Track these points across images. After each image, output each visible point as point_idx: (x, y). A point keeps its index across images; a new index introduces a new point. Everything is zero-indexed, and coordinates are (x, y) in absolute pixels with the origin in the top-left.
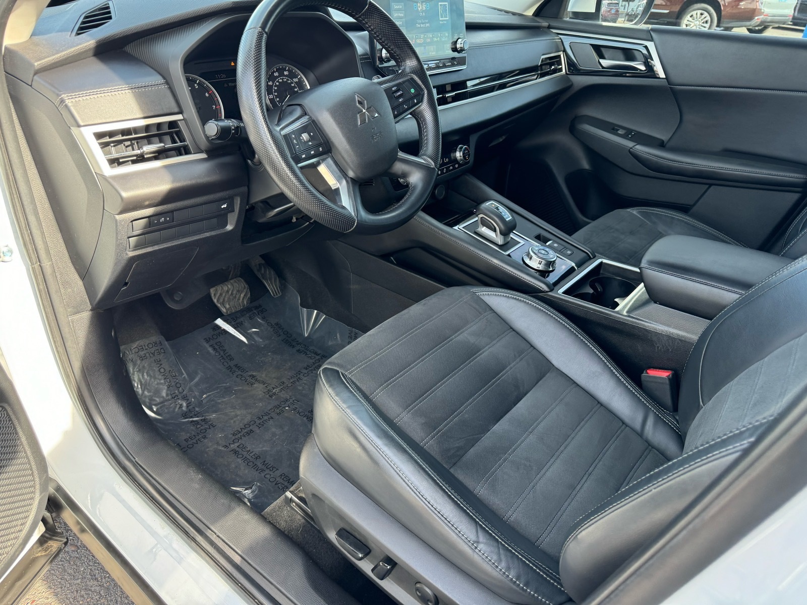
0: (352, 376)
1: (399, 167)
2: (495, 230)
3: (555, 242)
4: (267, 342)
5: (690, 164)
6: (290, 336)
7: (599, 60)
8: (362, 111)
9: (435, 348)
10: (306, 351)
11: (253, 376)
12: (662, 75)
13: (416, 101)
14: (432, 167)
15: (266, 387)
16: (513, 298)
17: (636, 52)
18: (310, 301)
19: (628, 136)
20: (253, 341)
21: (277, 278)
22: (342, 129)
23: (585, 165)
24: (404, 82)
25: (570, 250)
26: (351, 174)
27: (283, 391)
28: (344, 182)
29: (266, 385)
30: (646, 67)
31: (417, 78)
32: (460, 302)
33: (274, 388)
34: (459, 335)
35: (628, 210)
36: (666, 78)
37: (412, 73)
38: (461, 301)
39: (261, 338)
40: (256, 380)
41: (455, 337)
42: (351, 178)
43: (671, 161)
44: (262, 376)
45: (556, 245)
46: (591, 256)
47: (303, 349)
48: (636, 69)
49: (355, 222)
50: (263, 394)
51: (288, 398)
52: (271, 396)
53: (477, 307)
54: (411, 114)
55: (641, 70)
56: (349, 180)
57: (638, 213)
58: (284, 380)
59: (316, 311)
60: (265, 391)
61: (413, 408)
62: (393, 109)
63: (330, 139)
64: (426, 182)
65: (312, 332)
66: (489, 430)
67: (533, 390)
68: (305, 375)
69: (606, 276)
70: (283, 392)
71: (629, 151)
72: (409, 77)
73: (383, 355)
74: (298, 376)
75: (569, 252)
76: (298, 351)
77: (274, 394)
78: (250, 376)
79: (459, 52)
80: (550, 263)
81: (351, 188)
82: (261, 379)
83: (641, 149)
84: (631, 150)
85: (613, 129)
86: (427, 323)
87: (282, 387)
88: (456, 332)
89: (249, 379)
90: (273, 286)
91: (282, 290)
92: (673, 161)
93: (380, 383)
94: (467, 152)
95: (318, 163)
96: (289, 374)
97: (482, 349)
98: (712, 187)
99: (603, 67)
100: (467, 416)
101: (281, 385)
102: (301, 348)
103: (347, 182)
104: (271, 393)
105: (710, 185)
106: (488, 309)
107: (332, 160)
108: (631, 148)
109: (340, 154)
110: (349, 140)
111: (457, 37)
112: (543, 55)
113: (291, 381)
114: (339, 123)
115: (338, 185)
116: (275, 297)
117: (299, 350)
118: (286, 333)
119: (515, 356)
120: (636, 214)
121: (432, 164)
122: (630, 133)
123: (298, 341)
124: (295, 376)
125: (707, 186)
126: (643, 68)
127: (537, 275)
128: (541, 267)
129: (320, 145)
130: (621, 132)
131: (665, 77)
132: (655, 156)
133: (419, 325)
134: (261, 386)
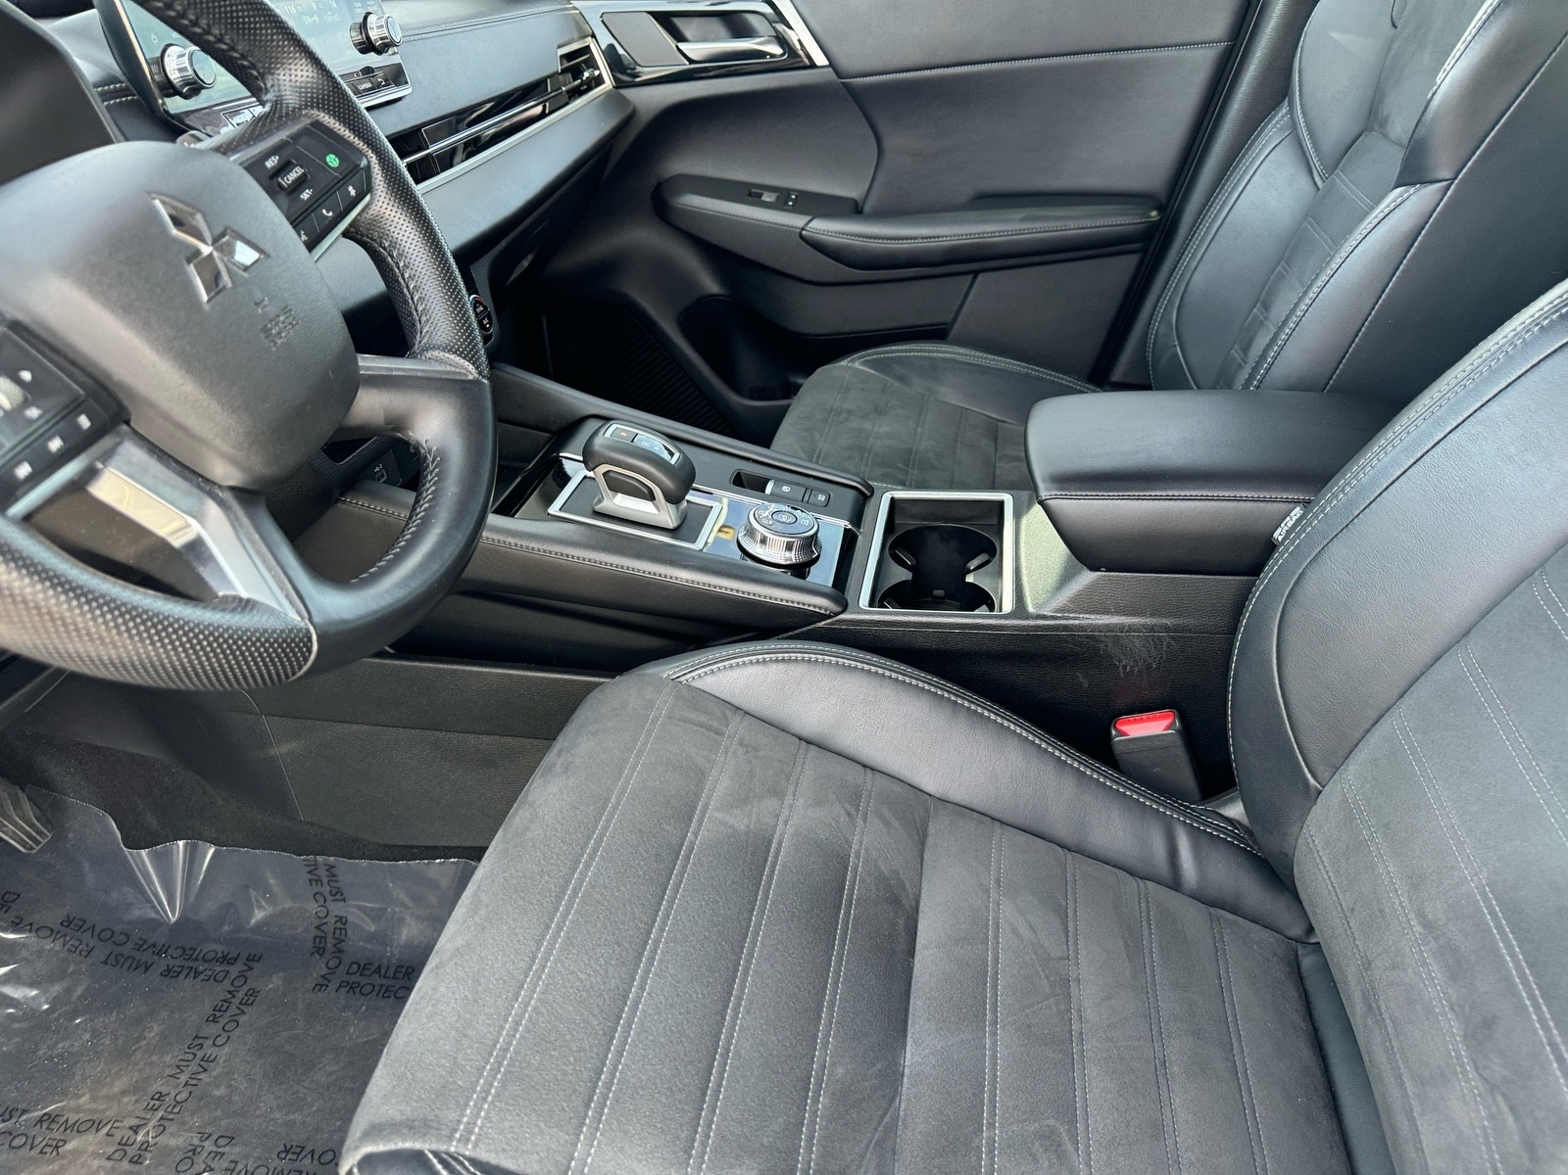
0: (476, 1145)
1: (370, 406)
2: (651, 497)
3: (779, 482)
4: (56, 989)
5: (931, 238)
6: (123, 938)
7: (677, 47)
8: (198, 252)
9: (662, 898)
10: (191, 964)
11: (50, 1119)
12: (820, 59)
13: (352, 192)
14: (471, 377)
15: (108, 1135)
16: (777, 661)
17: (751, 18)
18: (152, 821)
19: (786, 203)
20: (11, 1007)
21: (20, 792)
22: (144, 327)
23: (711, 286)
24: (295, 137)
25: (823, 492)
26: (225, 473)
27: (167, 1123)
28: (213, 509)
29: (105, 1130)
30: (782, 47)
31: (332, 121)
32: (654, 723)
33: (135, 1130)
34: (700, 822)
35: (844, 363)
36: (831, 65)
37: (312, 107)
38: (656, 719)
39: (32, 985)
40: (68, 1127)
41: (696, 835)
42: (232, 489)
43: (891, 239)
44: (82, 1103)
45: (786, 489)
46: (866, 492)
47: (178, 962)
48: (762, 54)
49: (310, 639)
50: (109, 1164)
51: (196, 1141)
52: (137, 1160)
53: (703, 718)
54: (346, 234)
55: (773, 56)
56: (227, 496)
57: (865, 363)
58: (158, 1086)
59: (181, 843)
60: (110, 1150)
61: (704, 1145)
62: (296, 223)
63: (108, 376)
64: (471, 427)
65: (191, 900)
66: (903, 1075)
67: (924, 885)
68: (219, 1041)
69: (912, 527)
70: (172, 1128)
71: (801, 237)
72: (305, 122)
73: (535, 1009)
74: (200, 1055)
75: (822, 498)
76: (168, 973)
77: (145, 1147)
78: (41, 1120)
79: (379, 51)
80: (810, 543)
81: (245, 521)
82: (82, 1116)
83: (825, 228)
84: (804, 232)
85: (750, 194)
86: (605, 828)
87: (160, 1114)
88: (690, 819)
89: (42, 1137)
90: (15, 824)
91: (47, 823)
92: (895, 239)
93: (575, 1121)
94: (481, 308)
95: (91, 474)
96: (168, 1058)
97: (772, 835)
98: (980, 277)
99: (691, 61)
100: (840, 1070)
101: (155, 1109)
102: (172, 963)
103: (221, 503)
104: (132, 1151)
105: (976, 273)
106: (729, 714)
107: (138, 445)
108: (803, 229)
109: (168, 419)
110: (190, 361)
111: (363, 13)
112: (560, 47)
113: (183, 1078)
114: (126, 309)
115: (195, 529)
116: (34, 852)
117: (169, 970)
118: (106, 935)
119: (849, 814)
120: (861, 367)
121: (470, 371)
122: (788, 198)
123: (154, 945)
124: (190, 1057)
125: (972, 276)
126: (776, 50)
127: (789, 578)
128: (792, 557)
129: (75, 407)
130: (767, 197)
131: (827, 63)
132: (856, 236)
133: (586, 844)
134: (90, 1141)
